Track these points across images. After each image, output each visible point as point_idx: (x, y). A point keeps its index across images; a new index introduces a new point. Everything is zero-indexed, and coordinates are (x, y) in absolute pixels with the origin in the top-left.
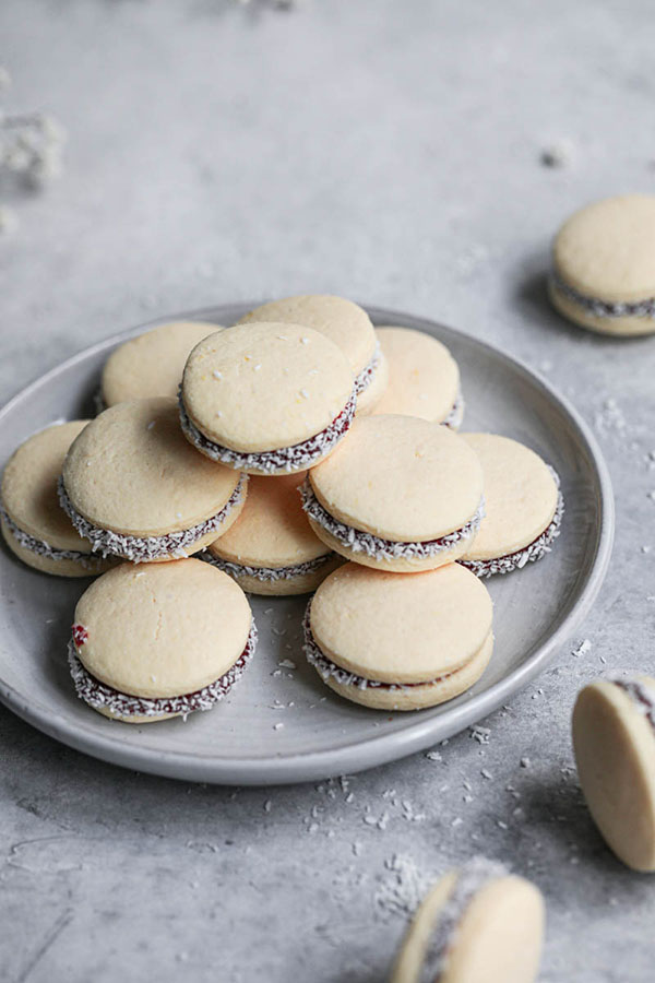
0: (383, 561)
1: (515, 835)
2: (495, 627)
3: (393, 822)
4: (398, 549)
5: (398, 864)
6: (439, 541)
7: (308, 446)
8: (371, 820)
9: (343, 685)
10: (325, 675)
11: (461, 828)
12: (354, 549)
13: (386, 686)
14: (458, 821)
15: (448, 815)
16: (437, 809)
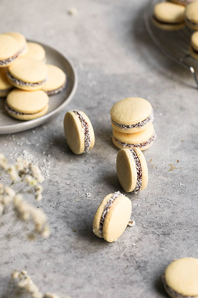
0: (24, 87)
1: (50, 147)
2: (49, 103)
3: (23, 144)
4: (27, 84)
5: (24, 152)
6: (37, 83)
7: (8, 60)
8: (18, 143)
9: (14, 114)
10: (10, 112)
11: (38, 146)
12: (18, 84)
13: (23, 114)
14: (38, 145)
15: (36, 143)
16: (33, 142)
